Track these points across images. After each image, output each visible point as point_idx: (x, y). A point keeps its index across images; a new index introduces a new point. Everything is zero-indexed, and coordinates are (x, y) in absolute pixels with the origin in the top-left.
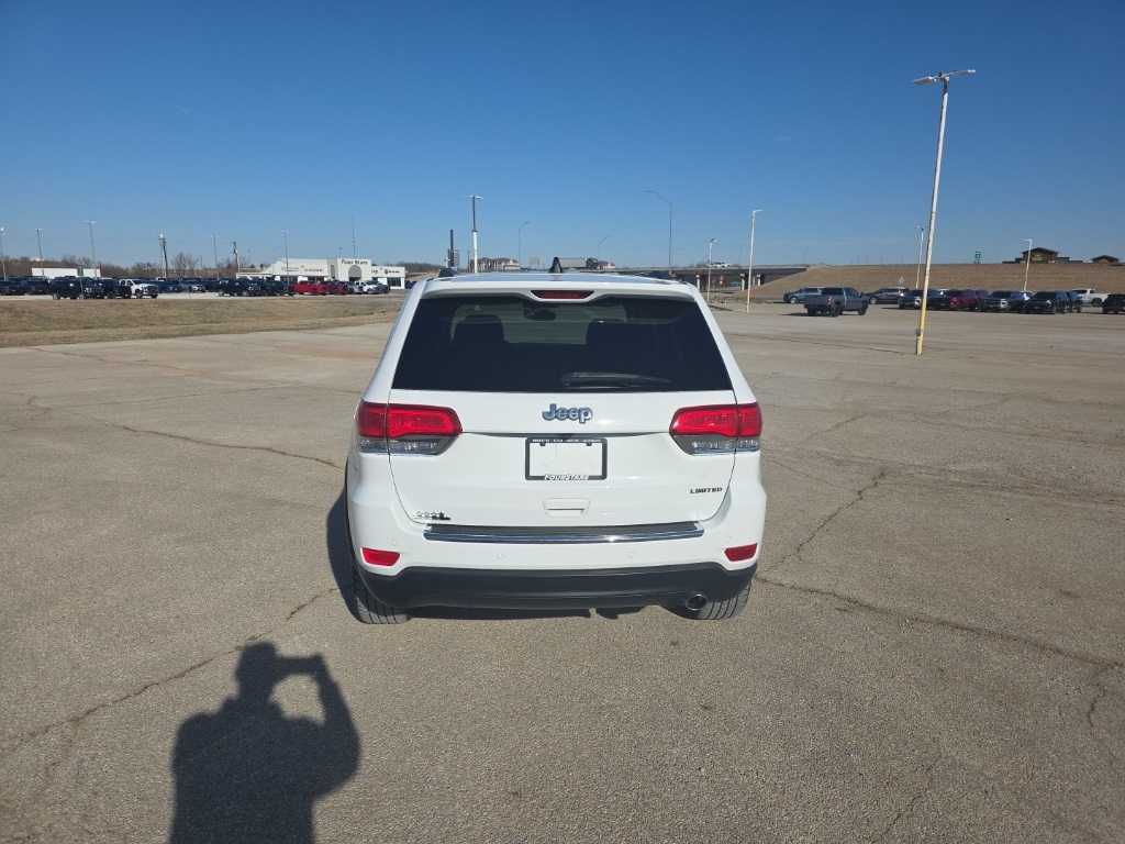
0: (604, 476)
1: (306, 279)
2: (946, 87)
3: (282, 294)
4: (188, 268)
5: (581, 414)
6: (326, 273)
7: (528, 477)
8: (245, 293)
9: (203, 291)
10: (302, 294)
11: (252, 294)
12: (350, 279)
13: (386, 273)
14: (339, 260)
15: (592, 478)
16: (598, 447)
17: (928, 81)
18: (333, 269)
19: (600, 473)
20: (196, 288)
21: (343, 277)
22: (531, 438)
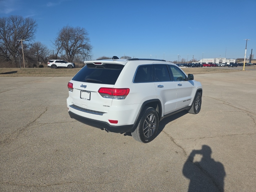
1: (208, 63)
3: (200, 67)
4: (184, 61)
6: (213, 62)
7: (81, 98)
8: (191, 67)
9: (183, 66)
10: (205, 67)
11: (193, 67)
12: (219, 63)
13: (230, 61)
14: (217, 58)
16: (89, 93)
18: (215, 60)
19: (89, 99)
20: (182, 65)
21: (217, 62)
22: (80, 90)
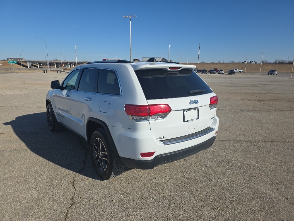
0: (198, 118)
2: (130, 19)
5: (196, 102)
7: (184, 121)
15: (196, 119)
16: (197, 110)
17: (126, 17)
22: (184, 111)
